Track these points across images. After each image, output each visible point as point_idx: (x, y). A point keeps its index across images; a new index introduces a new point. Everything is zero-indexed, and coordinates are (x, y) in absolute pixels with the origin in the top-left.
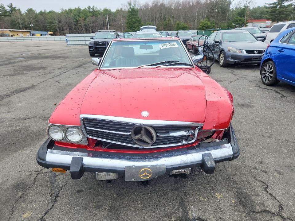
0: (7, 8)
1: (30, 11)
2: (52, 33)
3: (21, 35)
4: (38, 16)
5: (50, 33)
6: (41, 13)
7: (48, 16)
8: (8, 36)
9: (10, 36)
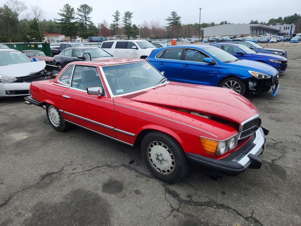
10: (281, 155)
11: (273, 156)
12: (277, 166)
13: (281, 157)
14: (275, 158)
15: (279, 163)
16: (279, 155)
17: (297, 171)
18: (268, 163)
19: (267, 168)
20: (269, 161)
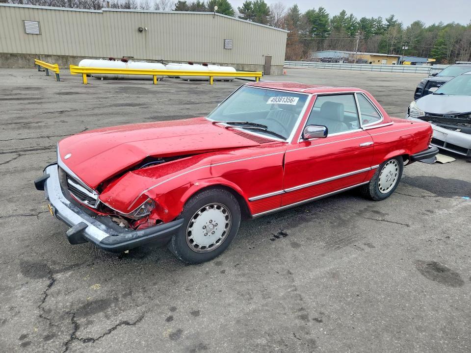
0: (385, 23)
1: (417, 24)
2: (434, 60)
3: (384, 61)
4: (425, 33)
5: (430, 60)
6: (432, 28)
7: (441, 34)
8: (366, 62)
9: (368, 63)
10: (46, 306)
11: (59, 293)
12: (41, 277)
13: (45, 299)
14: (53, 289)
15: (41, 284)
16: (50, 302)
17: (7, 287)
18: (57, 272)
19: (54, 263)
20: (58, 276)
